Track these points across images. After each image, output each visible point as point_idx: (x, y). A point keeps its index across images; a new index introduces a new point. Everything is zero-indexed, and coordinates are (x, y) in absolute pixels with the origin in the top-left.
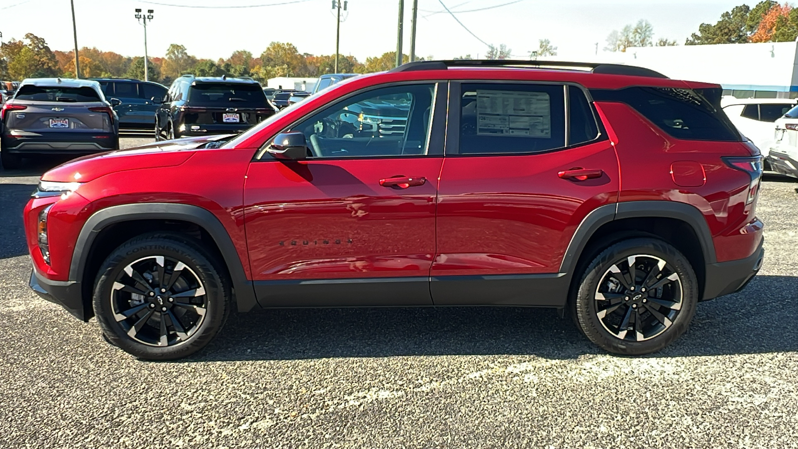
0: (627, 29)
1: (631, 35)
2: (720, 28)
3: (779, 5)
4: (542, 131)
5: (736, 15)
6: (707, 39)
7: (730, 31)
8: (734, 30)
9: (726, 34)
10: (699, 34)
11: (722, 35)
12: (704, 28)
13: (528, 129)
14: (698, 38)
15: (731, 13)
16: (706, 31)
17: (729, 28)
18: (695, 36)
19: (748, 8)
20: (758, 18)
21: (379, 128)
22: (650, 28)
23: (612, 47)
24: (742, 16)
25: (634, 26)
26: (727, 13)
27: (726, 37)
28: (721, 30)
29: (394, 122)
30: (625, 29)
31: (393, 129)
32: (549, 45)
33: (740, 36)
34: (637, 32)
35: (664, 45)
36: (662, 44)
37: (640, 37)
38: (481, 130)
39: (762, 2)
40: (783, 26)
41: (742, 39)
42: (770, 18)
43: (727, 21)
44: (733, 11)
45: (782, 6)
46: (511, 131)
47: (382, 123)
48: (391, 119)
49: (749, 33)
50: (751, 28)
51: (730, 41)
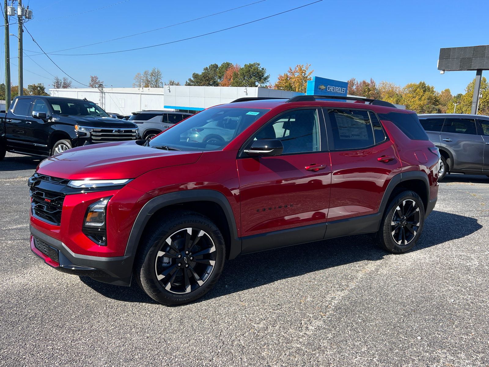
0: (146, 73)
1: (149, 77)
2: (204, 76)
3: (233, 65)
4: (365, 136)
5: (212, 69)
6: (197, 82)
7: (209, 78)
8: (211, 78)
9: (208, 80)
10: (192, 79)
11: (205, 81)
12: (196, 76)
13: (359, 135)
14: (193, 82)
15: (209, 68)
16: (197, 78)
17: (208, 77)
18: (191, 80)
19: (217, 66)
20: (223, 72)
21: (92, 135)
22: (160, 73)
23: (138, 84)
24: (215, 70)
25: (150, 71)
26: (207, 68)
27: (208, 82)
28: (205, 78)
29: (102, 131)
30: (145, 72)
31: (102, 135)
32: (98, 80)
33: (214, 82)
34: (153, 75)
35: (173, 85)
36: (171, 84)
37: (155, 79)
38: (342, 136)
39: (224, 63)
40: (236, 77)
41: (216, 84)
42: (229, 72)
43: (207, 72)
44: (210, 67)
45: (235, 66)
46: (353, 136)
47: (94, 131)
48: (100, 129)
49: (219, 80)
50: (220, 78)
51: (209, 85)
